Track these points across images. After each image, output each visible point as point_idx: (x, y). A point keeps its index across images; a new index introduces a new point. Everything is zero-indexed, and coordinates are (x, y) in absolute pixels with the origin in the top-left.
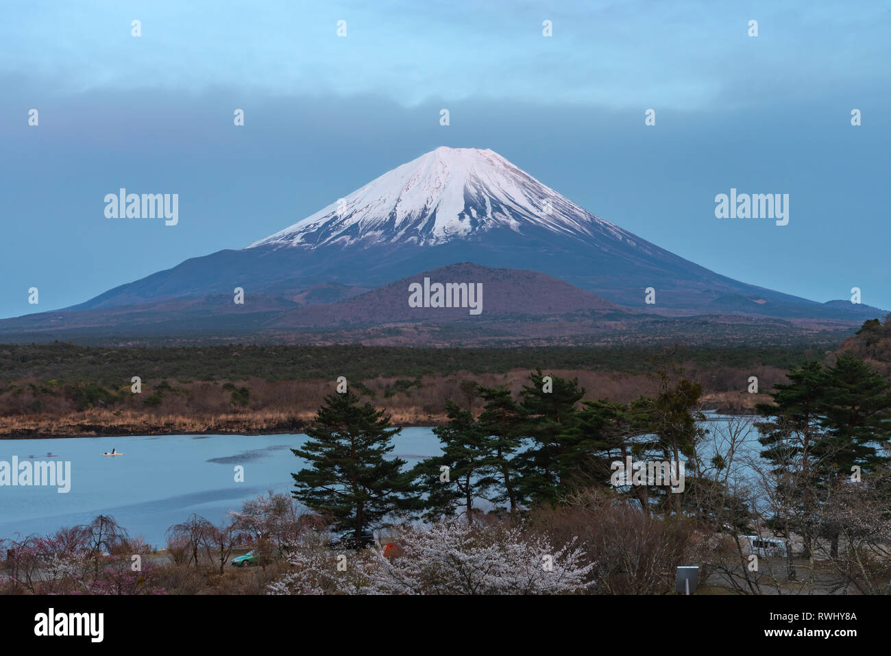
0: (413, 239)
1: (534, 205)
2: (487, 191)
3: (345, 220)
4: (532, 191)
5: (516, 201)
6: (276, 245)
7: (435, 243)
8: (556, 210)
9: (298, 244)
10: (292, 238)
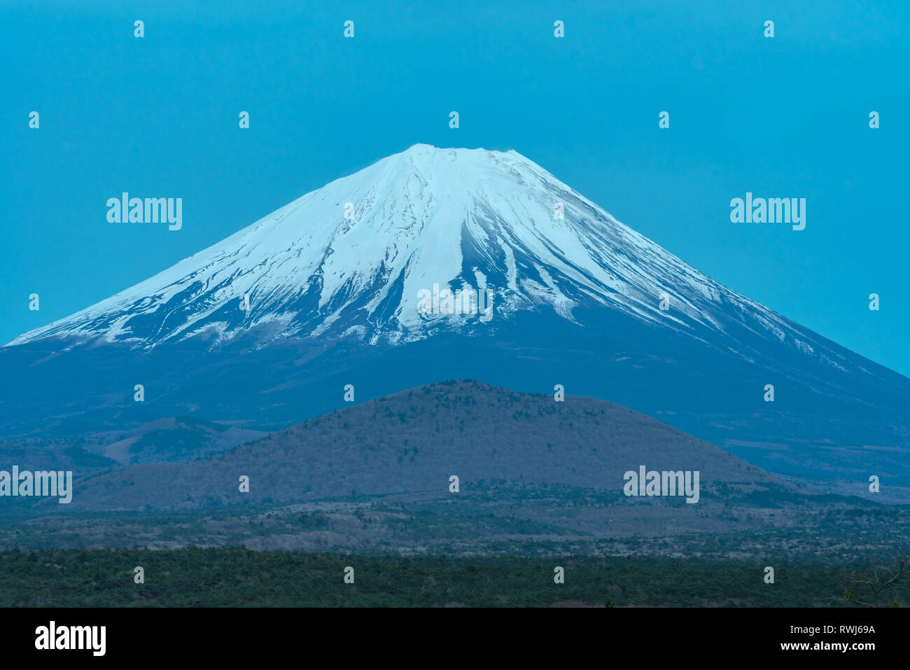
0: (355, 331)
1: (604, 266)
2: (508, 237)
3: (216, 289)
4: (601, 238)
5: (567, 257)
6: (72, 339)
7: (402, 338)
8: (648, 277)
9: (117, 337)
10: (106, 325)
